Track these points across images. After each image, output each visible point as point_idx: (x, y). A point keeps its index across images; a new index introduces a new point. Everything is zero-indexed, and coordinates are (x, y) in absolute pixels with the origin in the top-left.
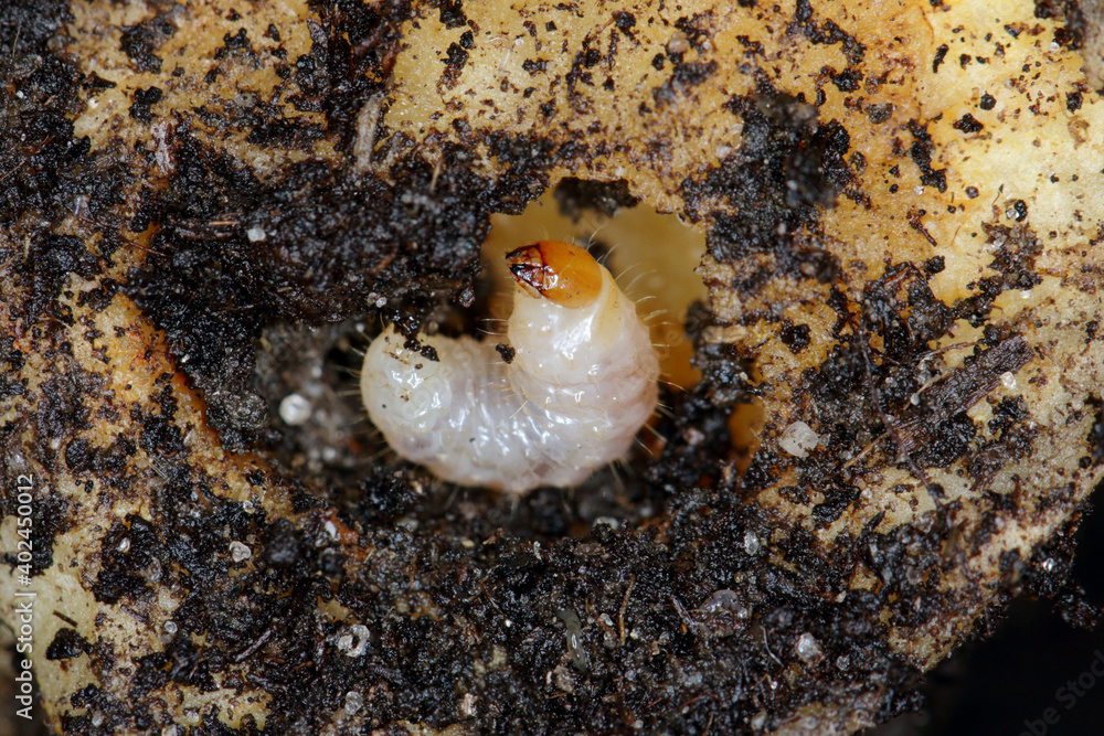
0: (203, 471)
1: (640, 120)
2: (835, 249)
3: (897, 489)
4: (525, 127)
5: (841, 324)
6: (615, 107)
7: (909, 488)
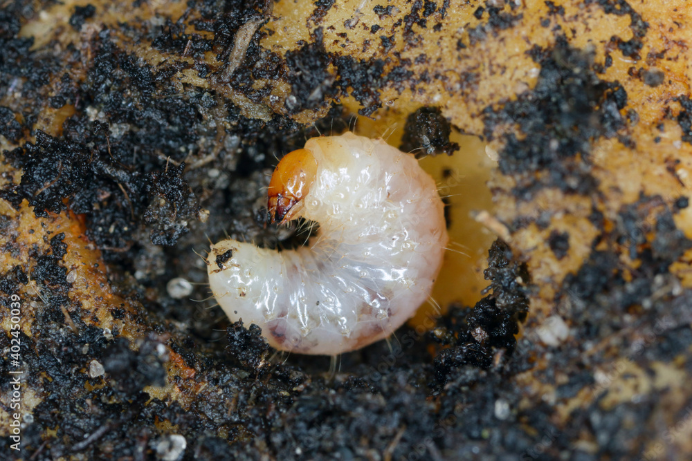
0: (79, 304)
1: (457, 53)
2: (599, 175)
3: (626, 376)
4: (367, 56)
5: (598, 240)
6: (439, 43)
7: (634, 376)
